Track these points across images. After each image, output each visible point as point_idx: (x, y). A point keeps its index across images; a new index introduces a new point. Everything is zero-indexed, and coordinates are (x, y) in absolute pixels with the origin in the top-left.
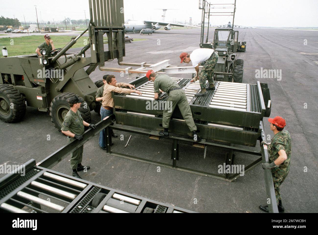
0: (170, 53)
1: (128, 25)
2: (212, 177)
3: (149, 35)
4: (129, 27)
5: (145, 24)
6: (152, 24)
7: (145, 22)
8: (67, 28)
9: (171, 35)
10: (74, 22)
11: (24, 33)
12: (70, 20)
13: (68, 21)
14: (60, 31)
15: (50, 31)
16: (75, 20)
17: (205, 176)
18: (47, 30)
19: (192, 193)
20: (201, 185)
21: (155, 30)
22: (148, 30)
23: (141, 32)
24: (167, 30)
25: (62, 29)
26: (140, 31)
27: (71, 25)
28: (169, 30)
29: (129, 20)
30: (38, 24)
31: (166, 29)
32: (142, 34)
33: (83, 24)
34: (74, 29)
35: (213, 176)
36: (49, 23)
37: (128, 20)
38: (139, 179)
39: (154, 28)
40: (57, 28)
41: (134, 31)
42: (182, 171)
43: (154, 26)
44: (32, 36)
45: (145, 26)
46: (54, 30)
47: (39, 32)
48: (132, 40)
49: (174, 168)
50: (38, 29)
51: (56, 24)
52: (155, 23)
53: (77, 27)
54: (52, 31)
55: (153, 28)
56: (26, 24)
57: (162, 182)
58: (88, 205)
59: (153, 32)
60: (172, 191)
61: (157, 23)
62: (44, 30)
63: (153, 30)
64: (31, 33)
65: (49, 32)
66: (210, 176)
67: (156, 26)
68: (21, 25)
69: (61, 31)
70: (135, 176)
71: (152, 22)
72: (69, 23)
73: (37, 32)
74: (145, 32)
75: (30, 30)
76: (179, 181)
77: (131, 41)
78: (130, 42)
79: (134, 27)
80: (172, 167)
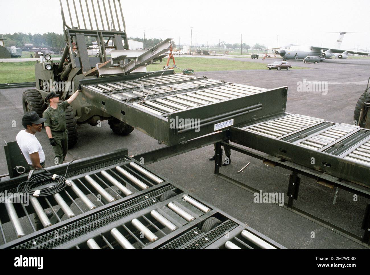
0: (336, 85)
1: (289, 50)
2: (341, 234)
3: (315, 64)
4: (290, 53)
5: (311, 50)
6: (322, 50)
7: (313, 48)
8: (219, 52)
9: (346, 65)
10: (229, 46)
11: (176, 54)
12: (225, 44)
13: (223, 44)
14: (211, 54)
15: (202, 54)
16: (230, 44)
17: (331, 230)
18: (199, 52)
19: (302, 244)
20: (319, 238)
21: (324, 58)
22: (314, 57)
23: (305, 60)
24: (342, 59)
25: (214, 52)
26: (303, 58)
27: (225, 49)
28: (345, 59)
29: (292, 45)
30: (191, 46)
31: (341, 57)
32: (306, 62)
33: (238, 49)
34: (227, 53)
35: (343, 233)
36: (203, 46)
37: (290, 45)
38: (241, 209)
39: (323, 56)
40: (209, 51)
41: (297, 58)
42: (299, 215)
43: (325, 54)
44: (182, 57)
45: (311, 53)
46: (206, 53)
47: (191, 54)
48: (290, 68)
49: (290, 209)
50: (190, 51)
51: (209, 47)
52: (325, 50)
53: (231, 51)
54: (203, 54)
55: (321, 56)
56: (180, 46)
57: (267, 220)
58: (156, 198)
59: (321, 61)
60: (276, 233)
61: (328, 49)
62: (196, 53)
63: (321, 58)
64: (183, 55)
65: (200, 55)
66: (338, 232)
67: (327, 53)
68: (176, 47)
69: (213, 54)
70: (236, 205)
71: (321, 49)
72: (224, 47)
73: (189, 54)
74: (309, 60)
75: (183, 52)
76: (290, 224)
77: (288, 68)
78: (287, 70)
79: (296, 54)
80: (287, 207)
